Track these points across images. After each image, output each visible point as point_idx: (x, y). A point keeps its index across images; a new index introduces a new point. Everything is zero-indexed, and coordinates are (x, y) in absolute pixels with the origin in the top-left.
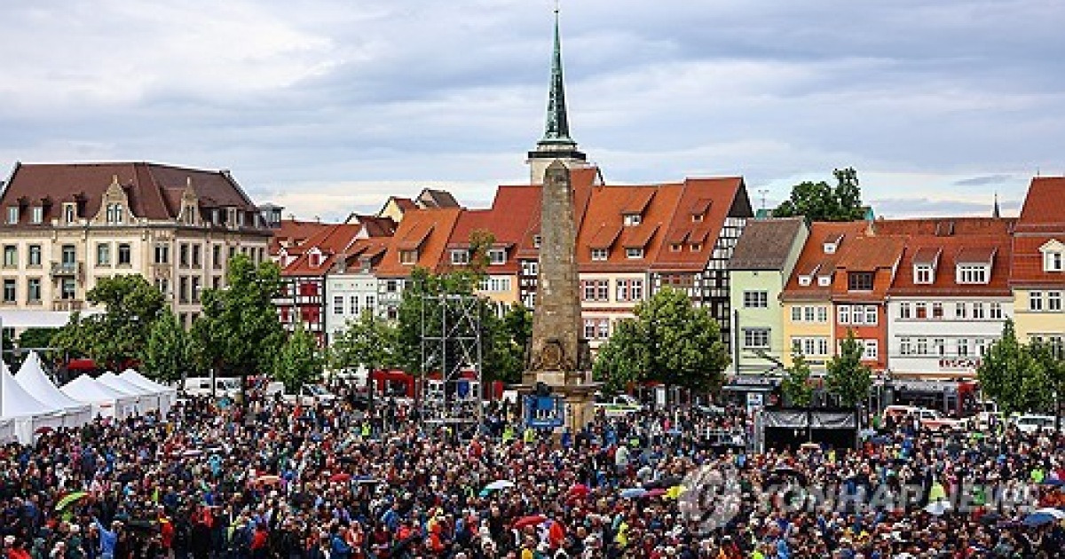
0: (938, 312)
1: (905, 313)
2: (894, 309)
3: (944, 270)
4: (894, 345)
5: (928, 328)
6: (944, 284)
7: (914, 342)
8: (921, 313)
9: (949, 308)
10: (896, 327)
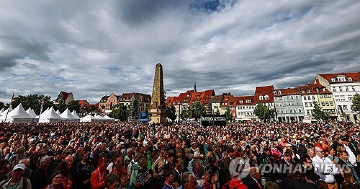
0: (244, 108)
1: (239, 108)
2: (237, 108)
3: (244, 102)
4: (237, 114)
5: (244, 110)
6: (244, 104)
7: (240, 114)
8: (241, 108)
9: (246, 107)
10: (237, 111)
